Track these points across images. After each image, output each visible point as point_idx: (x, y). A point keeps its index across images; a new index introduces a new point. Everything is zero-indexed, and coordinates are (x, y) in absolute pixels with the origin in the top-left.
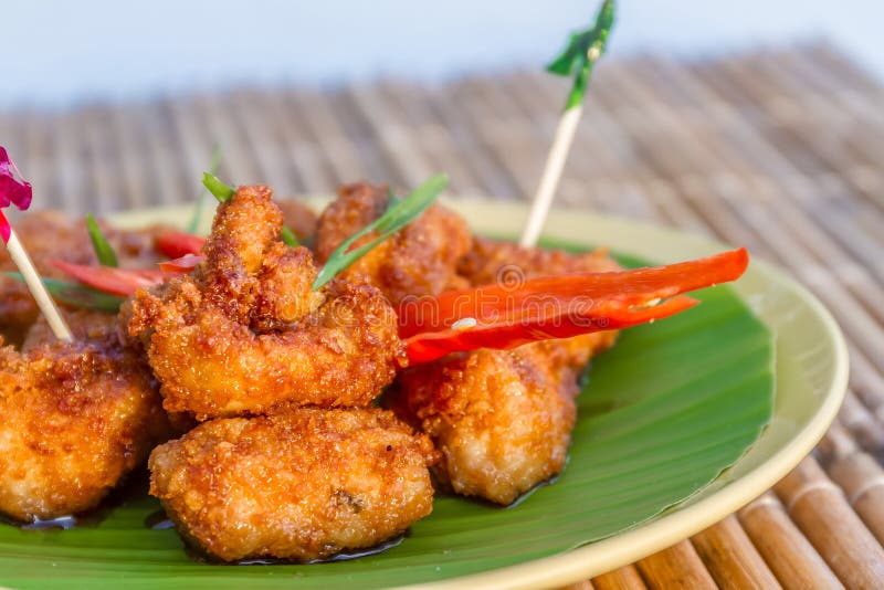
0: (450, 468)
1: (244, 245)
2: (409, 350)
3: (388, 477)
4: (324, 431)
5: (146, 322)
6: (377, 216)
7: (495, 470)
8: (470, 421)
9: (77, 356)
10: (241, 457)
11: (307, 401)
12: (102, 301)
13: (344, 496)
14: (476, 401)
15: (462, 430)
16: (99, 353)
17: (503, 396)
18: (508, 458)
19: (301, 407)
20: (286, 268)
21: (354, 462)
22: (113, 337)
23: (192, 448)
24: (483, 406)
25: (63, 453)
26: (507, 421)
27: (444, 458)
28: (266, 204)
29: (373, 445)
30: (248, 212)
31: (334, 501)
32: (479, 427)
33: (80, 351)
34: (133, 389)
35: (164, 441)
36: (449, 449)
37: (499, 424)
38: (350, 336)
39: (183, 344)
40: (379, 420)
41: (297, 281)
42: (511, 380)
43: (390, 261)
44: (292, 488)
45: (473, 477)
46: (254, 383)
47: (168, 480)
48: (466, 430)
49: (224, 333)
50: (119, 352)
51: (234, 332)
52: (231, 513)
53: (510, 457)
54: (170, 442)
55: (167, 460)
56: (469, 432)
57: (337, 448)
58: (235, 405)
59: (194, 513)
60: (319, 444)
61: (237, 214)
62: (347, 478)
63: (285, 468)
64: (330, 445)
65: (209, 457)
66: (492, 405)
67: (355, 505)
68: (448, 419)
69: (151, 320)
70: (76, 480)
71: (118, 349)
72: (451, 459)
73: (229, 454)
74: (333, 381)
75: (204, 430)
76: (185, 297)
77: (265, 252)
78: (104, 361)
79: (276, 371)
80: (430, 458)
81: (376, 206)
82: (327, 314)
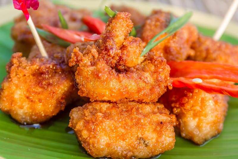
0: (181, 128)
1: (117, 36)
2: (173, 84)
3: (160, 134)
4: (138, 113)
5: (76, 62)
6: (166, 26)
7: (198, 132)
8: (192, 112)
9: (48, 66)
10: (105, 120)
11: (133, 99)
12: (61, 42)
13: (142, 140)
14: (195, 106)
15: (188, 115)
16: (57, 65)
17: (206, 105)
18: (204, 129)
19: (130, 101)
20: (131, 46)
21: (148, 127)
22: (63, 59)
23: (87, 113)
24: (198, 108)
25: (38, 102)
26: (206, 115)
27: (180, 124)
28: (128, 20)
29: (155, 120)
30: (120, 23)
31: (138, 141)
32: (195, 116)
33: (50, 64)
34: (68, 81)
35: (76, 106)
36: (182, 121)
37: (203, 116)
38: (152, 76)
39: (89, 73)
40: (158, 108)
41: (135, 52)
42: (210, 99)
43: (169, 45)
44: (123, 135)
45: (189, 133)
46: (115, 93)
47: (77, 123)
48: (190, 116)
49: (106, 72)
50: (64, 65)
51: (109, 72)
52: (98, 142)
53: (205, 129)
54: (79, 107)
55: (77, 115)
56: (191, 116)
57: (142, 121)
58: (106, 98)
59: (84, 138)
60: (135, 118)
61: (116, 23)
62: (144, 133)
63: (121, 127)
64: (139, 119)
65: (93, 119)
66: (201, 108)
67: (146, 144)
68: (183, 110)
69: (78, 61)
70: (42, 112)
71: (64, 64)
72: (182, 125)
73: (101, 119)
74: (144, 94)
75: (92, 106)
76: (92, 54)
77: (125, 39)
78: (58, 69)
79: (123, 89)
80: (175, 124)
81: (166, 21)
82: (144, 66)
